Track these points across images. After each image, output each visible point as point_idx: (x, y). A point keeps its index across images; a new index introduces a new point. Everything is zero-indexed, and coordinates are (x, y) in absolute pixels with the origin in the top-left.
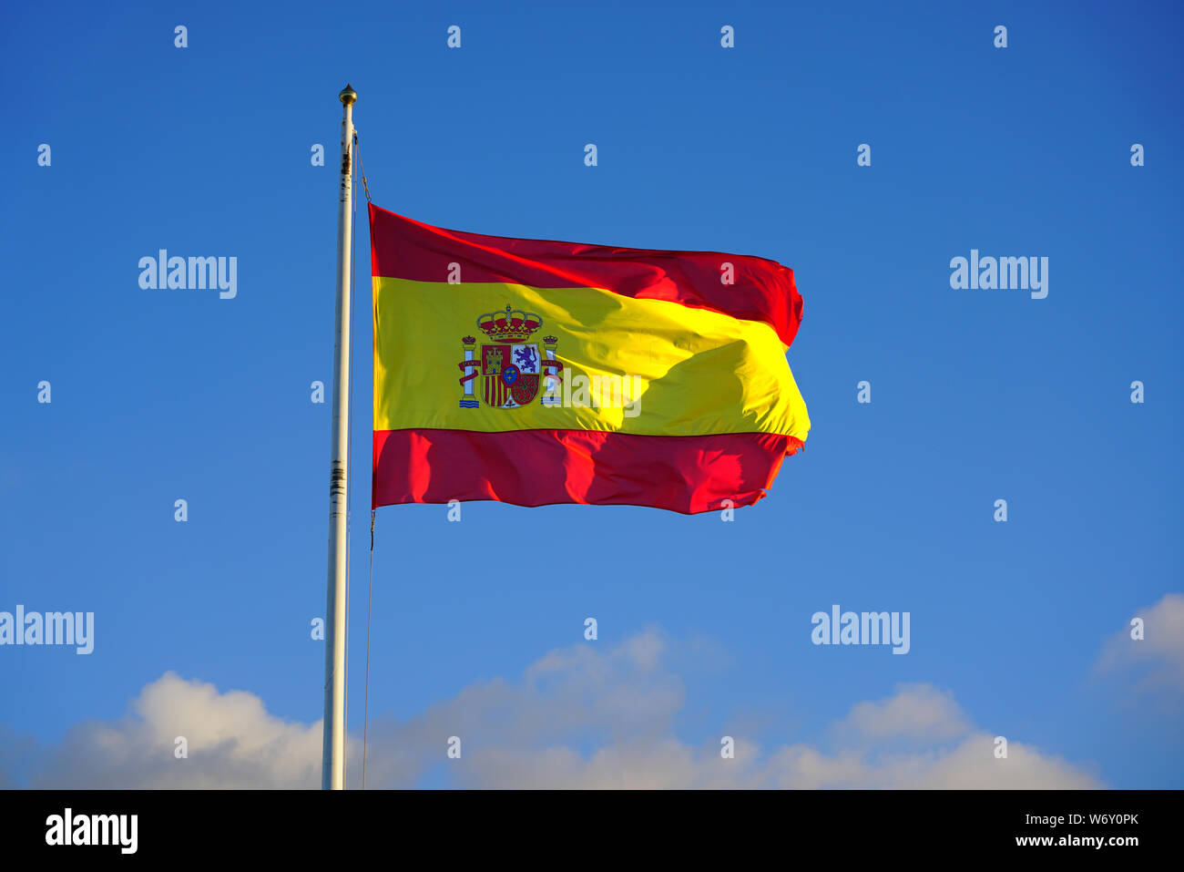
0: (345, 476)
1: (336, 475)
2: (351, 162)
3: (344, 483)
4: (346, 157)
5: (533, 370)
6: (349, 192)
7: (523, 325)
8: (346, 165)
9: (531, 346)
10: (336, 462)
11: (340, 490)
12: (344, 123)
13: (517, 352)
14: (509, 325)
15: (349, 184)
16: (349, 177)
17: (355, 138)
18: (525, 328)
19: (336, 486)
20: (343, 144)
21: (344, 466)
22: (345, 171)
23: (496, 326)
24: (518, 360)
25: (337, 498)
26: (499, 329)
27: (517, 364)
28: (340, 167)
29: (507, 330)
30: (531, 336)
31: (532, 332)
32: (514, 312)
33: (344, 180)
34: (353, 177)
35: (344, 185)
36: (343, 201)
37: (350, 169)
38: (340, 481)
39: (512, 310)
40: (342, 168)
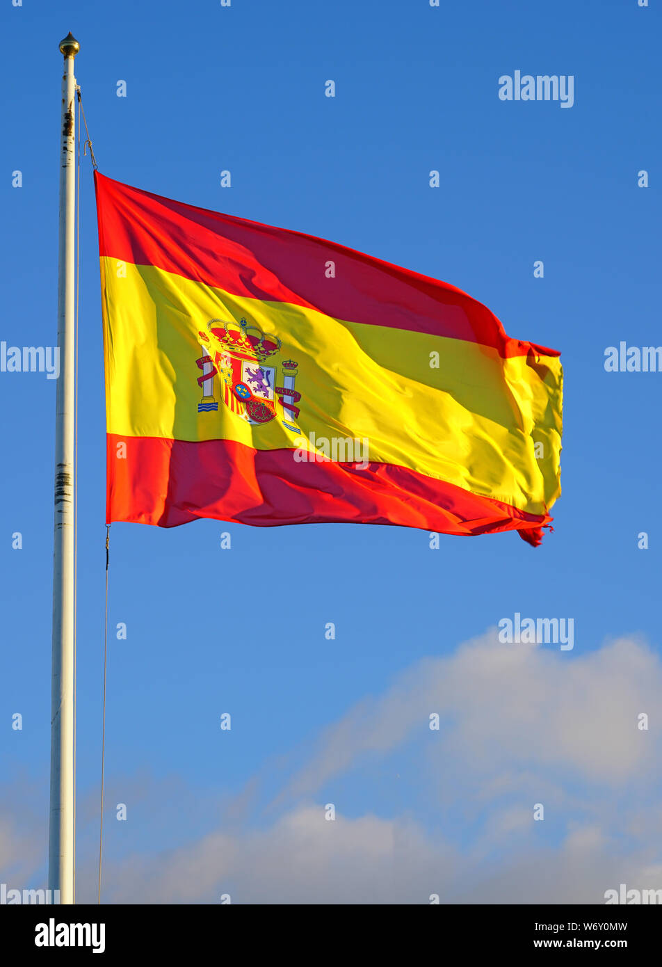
0: (71, 481)
1: (61, 479)
2: (73, 122)
3: (70, 489)
4: (68, 116)
5: (266, 394)
6: (72, 157)
7: (260, 345)
8: (67, 126)
9: (266, 369)
10: (61, 465)
11: (66, 497)
12: (65, 78)
13: (248, 370)
14: (244, 340)
15: (72, 147)
16: (72, 140)
17: (78, 94)
18: (262, 349)
19: (61, 493)
20: (64, 101)
21: (70, 470)
22: (66, 133)
23: (228, 335)
24: (250, 380)
25: (62, 506)
26: (231, 339)
27: (248, 383)
28: (62, 128)
29: (241, 344)
30: (269, 359)
31: (268, 354)
32: (251, 328)
33: (65, 142)
34: (76, 139)
35: (65, 149)
36: (65, 166)
37: (73, 130)
38: (66, 487)
39: (247, 326)
40: (63, 129)
